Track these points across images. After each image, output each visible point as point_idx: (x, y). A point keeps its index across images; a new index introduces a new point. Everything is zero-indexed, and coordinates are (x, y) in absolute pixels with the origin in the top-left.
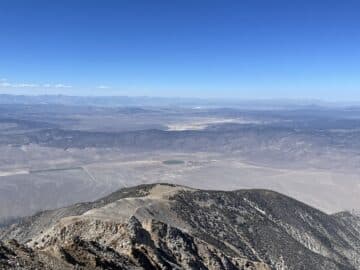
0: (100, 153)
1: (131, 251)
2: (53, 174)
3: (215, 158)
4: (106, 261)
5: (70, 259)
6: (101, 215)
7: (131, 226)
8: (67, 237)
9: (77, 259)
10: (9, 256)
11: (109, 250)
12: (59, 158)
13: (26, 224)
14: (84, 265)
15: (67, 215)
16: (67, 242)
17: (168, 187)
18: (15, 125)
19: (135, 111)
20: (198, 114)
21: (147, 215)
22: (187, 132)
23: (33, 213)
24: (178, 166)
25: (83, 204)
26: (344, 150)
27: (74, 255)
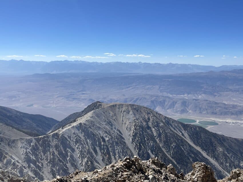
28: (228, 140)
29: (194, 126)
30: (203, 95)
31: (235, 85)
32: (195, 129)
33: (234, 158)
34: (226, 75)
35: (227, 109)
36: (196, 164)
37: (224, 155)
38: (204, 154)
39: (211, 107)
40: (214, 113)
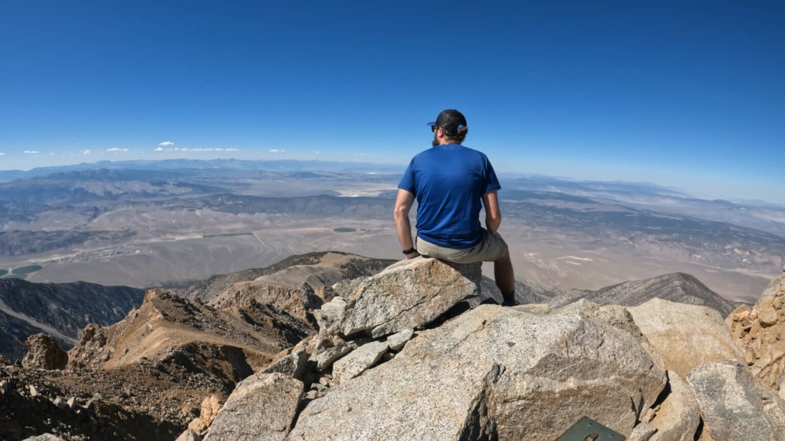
0: (270, 219)
1: (305, 315)
2: (227, 239)
3: (388, 226)
4: (282, 323)
5: (249, 320)
6: (273, 281)
7: (304, 292)
8: (241, 301)
9: (255, 320)
10: (196, 312)
11: (284, 313)
12: (237, 222)
13: (203, 285)
14: (262, 325)
15: (240, 279)
16: (245, 304)
17: (339, 255)
18: (190, 189)
19: (305, 175)
20: (372, 179)
21: (318, 282)
22: (360, 200)
23: (208, 277)
24: (350, 233)
25: (254, 270)
26: (514, 220)
27: (252, 316)
28: (61, 288)
29: (6, 280)
30: (11, 222)
31: (55, 198)
32: (9, 285)
33: (75, 312)
34: (40, 183)
35: (49, 240)
36: (31, 339)
37: (61, 313)
38: (33, 322)
39: (27, 241)
40: (32, 251)
